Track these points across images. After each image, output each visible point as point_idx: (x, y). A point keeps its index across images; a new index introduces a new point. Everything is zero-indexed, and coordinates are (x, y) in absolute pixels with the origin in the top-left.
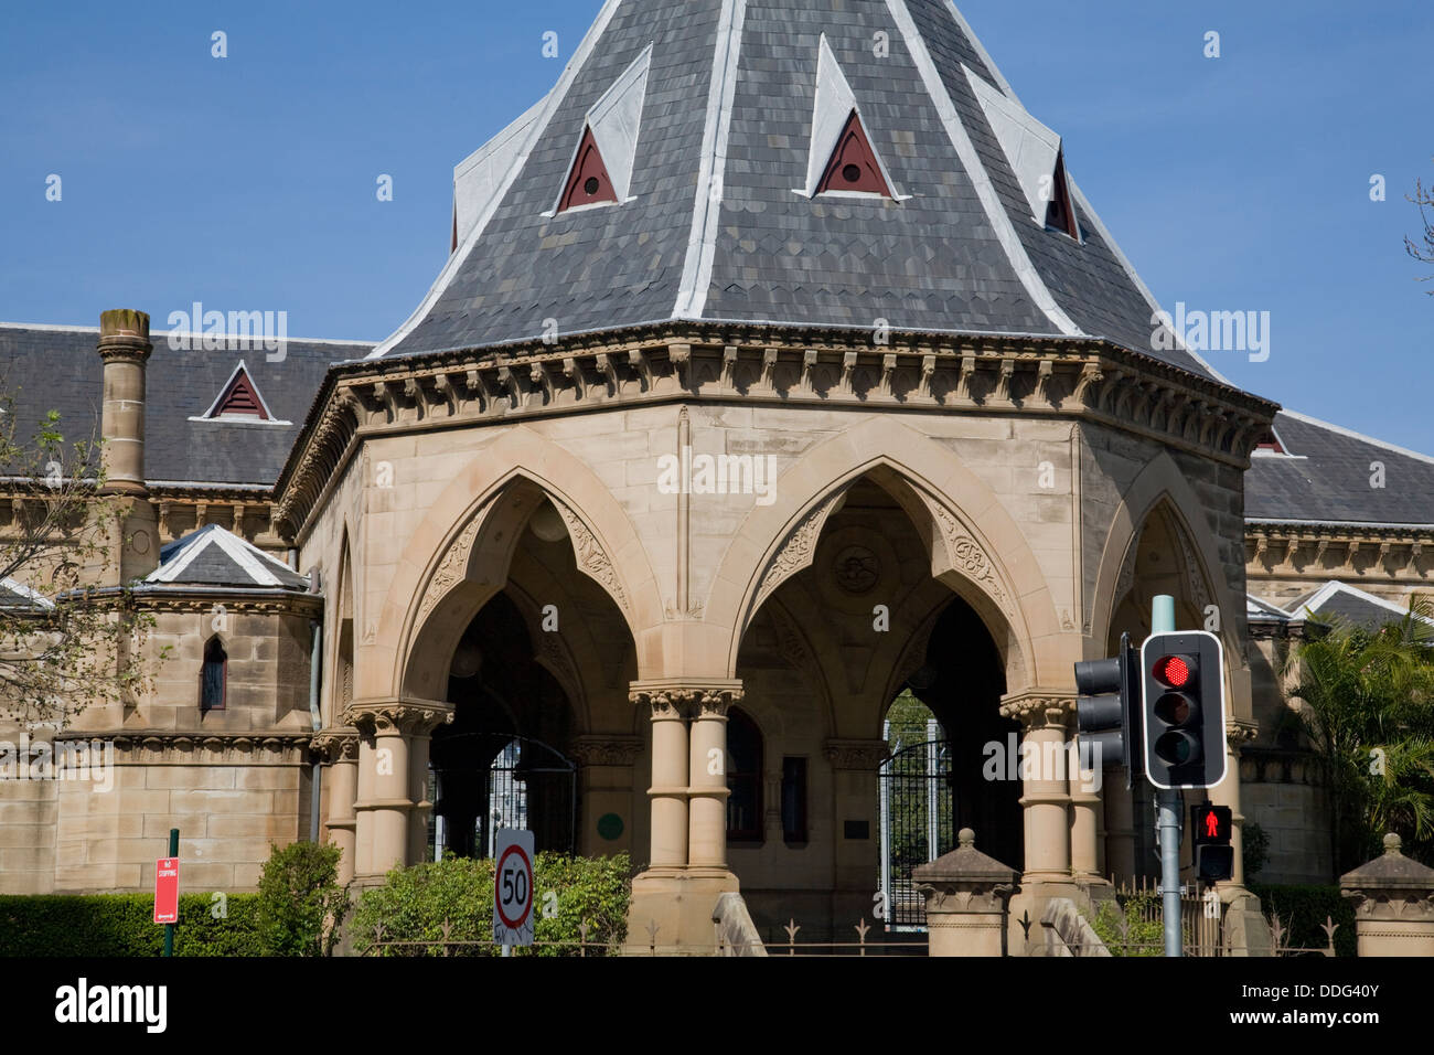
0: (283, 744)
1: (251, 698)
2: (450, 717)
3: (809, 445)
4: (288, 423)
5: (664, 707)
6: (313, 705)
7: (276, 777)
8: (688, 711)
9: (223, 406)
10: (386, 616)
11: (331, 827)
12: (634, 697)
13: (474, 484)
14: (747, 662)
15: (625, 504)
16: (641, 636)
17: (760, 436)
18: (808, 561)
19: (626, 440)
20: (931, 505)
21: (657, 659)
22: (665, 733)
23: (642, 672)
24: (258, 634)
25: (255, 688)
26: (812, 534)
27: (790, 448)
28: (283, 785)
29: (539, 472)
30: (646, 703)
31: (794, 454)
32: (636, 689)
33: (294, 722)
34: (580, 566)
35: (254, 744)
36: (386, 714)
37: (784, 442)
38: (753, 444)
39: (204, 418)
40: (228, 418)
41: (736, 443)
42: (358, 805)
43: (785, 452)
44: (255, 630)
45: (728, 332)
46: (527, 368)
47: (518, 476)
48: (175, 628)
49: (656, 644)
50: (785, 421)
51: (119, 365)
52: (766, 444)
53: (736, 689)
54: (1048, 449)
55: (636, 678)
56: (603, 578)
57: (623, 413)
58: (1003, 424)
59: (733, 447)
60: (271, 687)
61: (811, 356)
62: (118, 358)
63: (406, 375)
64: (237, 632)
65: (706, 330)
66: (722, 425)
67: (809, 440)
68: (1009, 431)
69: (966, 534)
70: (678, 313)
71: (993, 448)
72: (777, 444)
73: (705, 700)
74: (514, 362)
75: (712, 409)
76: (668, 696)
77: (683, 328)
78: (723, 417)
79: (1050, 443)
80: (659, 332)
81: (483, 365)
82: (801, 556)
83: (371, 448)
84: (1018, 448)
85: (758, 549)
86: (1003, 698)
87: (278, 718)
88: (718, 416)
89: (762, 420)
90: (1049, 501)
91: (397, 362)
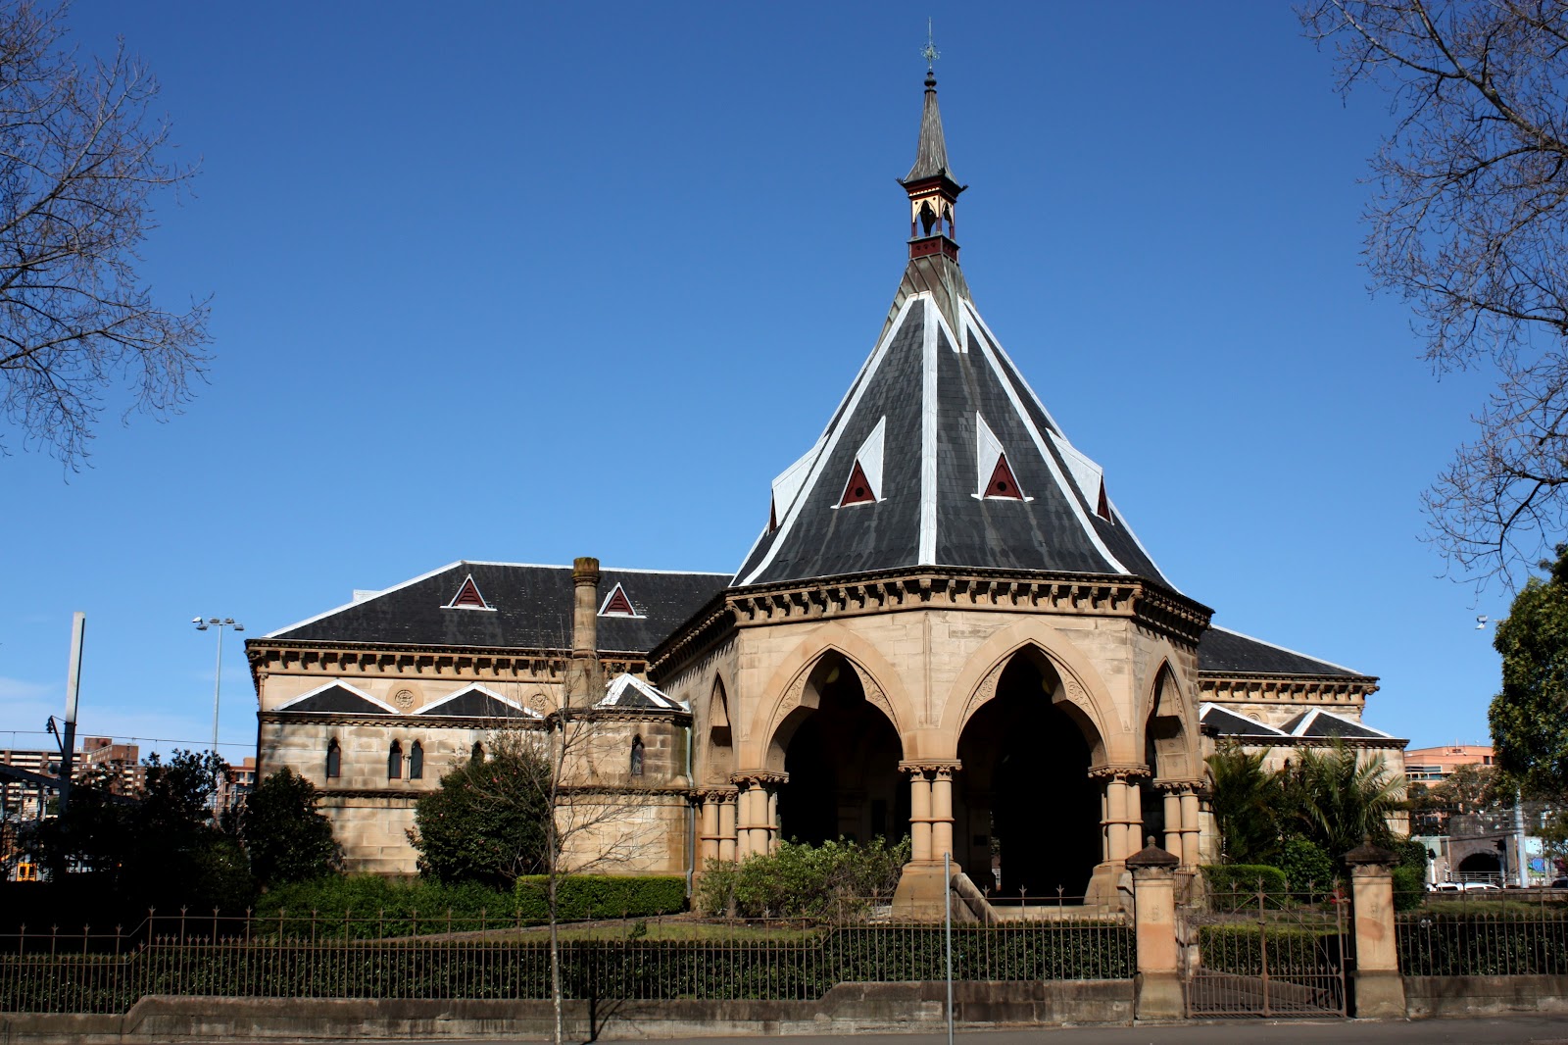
0: (677, 792)
1: (658, 769)
2: (786, 780)
3: (993, 633)
4: (644, 617)
5: (918, 774)
6: (688, 773)
7: (671, 812)
8: (930, 776)
10: (755, 725)
11: (703, 839)
12: (902, 769)
13: (805, 653)
14: (961, 753)
15: (893, 665)
16: (904, 737)
17: (967, 628)
18: (992, 695)
19: (893, 630)
20: (1056, 665)
21: (914, 749)
22: (919, 788)
23: (905, 756)
24: (660, 734)
25: (660, 763)
26: (994, 680)
27: (982, 635)
28: (675, 816)
29: (842, 647)
30: (909, 774)
31: (985, 637)
32: (903, 765)
33: (680, 782)
34: (867, 698)
35: (661, 793)
36: (757, 778)
37: (979, 631)
38: (963, 632)
41: (954, 632)
42: (738, 827)
43: (980, 637)
44: (659, 731)
45: (948, 572)
46: (837, 591)
47: (831, 650)
48: (617, 730)
49: (913, 740)
50: (979, 620)
51: (584, 588)
52: (970, 632)
53: (958, 765)
54: (1116, 634)
55: (902, 759)
56: (881, 704)
57: (890, 615)
58: (1091, 621)
59: (953, 634)
60: (668, 763)
61: (994, 584)
62: (584, 583)
63: (766, 594)
64: (650, 733)
65: (937, 571)
66: (947, 622)
67: (992, 630)
68: (1094, 625)
69: (1074, 680)
70: (922, 562)
71: (1087, 634)
72: (975, 632)
73: (940, 770)
74: (830, 587)
75: (941, 612)
76: (921, 768)
77: (925, 569)
78: (947, 618)
79: (1115, 631)
80: (912, 571)
81: (811, 589)
82: (989, 693)
83: (744, 635)
84: (1100, 634)
85: (967, 689)
86: (1089, 768)
87: (672, 780)
88: (944, 617)
89: (968, 619)
90: (1116, 663)
91: (760, 588)
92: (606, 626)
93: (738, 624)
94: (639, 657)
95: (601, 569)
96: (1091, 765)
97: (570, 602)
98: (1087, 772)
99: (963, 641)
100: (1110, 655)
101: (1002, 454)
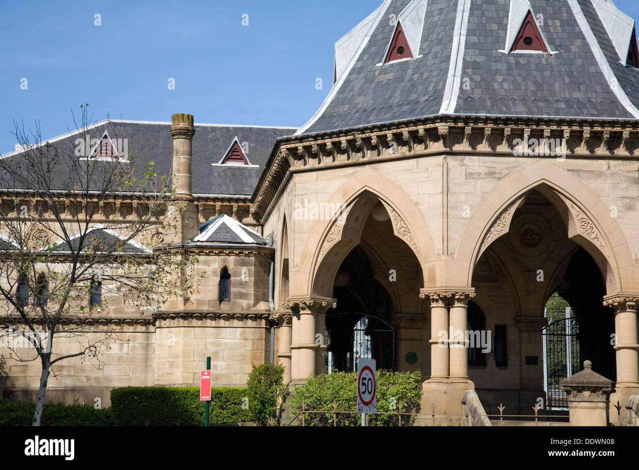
0: (257, 317)
1: (242, 296)
2: (335, 305)
3: (508, 174)
4: (257, 166)
5: (437, 301)
6: (270, 299)
7: (254, 333)
8: (448, 302)
9: (228, 159)
10: (304, 257)
11: (280, 357)
12: (422, 296)
13: (345, 194)
14: (477, 279)
15: (417, 204)
16: (425, 267)
17: (483, 170)
18: (506, 230)
19: (417, 173)
20: (568, 202)
21: (433, 278)
22: (437, 313)
23: (426, 283)
24: (245, 266)
25: (244, 291)
26: (508, 217)
27: (497, 176)
28: (258, 336)
29: (376, 188)
30: (428, 299)
31: (500, 178)
32: (423, 292)
33: (262, 307)
34: (396, 233)
35: (243, 317)
36: (305, 303)
37: (494, 173)
38: (479, 174)
39: (219, 164)
40: (230, 164)
41: (471, 174)
42: (292, 346)
43: (495, 178)
44: (244, 264)
45: (467, 120)
46: (370, 139)
47: (366, 190)
48: (207, 263)
49: (432, 270)
50: (495, 163)
51: (180, 140)
52: (486, 174)
53: (472, 292)
54: (627, 174)
55: (423, 287)
56: (405, 239)
57: (416, 160)
58: (604, 163)
59: (470, 176)
60: (251, 290)
61: (507, 131)
62: (181, 136)
63: (312, 143)
64: (235, 265)
65: (456, 119)
66: (464, 165)
67: (507, 172)
68: (607, 166)
69: (586, 217)
70: (443, 111)
71: (599, 174)
72: (491, 174)
73: (456, 297)
74: (364, 136)
75: (459, 157)
76: (439, 295)
77: (445, 118)
78: (465, 161)
79: (628, 172)
80: (433, 120)
81: (349, 138)
82: (503, 228)
83: (297, 178)
84: (612, 175)
85: (482, 225)
86: (605, 297)
87: (254, 305)
88: (462, 161)
89: (484, 162)
90: (628, 200)
91: (308, 137)
92: (222, 174)
93: (292, 169)
94: (244, 200)
95: (195, 124)
96: (606, 294)
97: (169, 152)
98: (603, 300)
99: (479, 182)
100: (622, 193)
101: (529, 12)
